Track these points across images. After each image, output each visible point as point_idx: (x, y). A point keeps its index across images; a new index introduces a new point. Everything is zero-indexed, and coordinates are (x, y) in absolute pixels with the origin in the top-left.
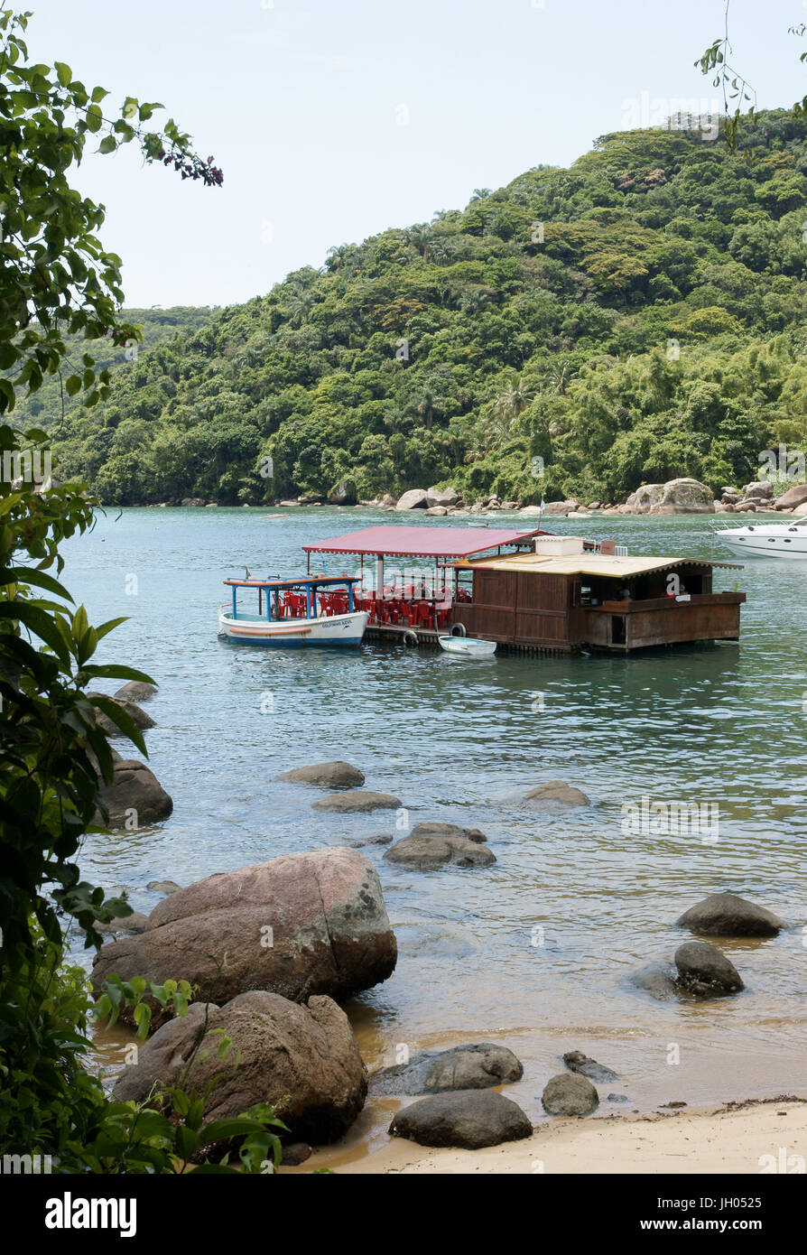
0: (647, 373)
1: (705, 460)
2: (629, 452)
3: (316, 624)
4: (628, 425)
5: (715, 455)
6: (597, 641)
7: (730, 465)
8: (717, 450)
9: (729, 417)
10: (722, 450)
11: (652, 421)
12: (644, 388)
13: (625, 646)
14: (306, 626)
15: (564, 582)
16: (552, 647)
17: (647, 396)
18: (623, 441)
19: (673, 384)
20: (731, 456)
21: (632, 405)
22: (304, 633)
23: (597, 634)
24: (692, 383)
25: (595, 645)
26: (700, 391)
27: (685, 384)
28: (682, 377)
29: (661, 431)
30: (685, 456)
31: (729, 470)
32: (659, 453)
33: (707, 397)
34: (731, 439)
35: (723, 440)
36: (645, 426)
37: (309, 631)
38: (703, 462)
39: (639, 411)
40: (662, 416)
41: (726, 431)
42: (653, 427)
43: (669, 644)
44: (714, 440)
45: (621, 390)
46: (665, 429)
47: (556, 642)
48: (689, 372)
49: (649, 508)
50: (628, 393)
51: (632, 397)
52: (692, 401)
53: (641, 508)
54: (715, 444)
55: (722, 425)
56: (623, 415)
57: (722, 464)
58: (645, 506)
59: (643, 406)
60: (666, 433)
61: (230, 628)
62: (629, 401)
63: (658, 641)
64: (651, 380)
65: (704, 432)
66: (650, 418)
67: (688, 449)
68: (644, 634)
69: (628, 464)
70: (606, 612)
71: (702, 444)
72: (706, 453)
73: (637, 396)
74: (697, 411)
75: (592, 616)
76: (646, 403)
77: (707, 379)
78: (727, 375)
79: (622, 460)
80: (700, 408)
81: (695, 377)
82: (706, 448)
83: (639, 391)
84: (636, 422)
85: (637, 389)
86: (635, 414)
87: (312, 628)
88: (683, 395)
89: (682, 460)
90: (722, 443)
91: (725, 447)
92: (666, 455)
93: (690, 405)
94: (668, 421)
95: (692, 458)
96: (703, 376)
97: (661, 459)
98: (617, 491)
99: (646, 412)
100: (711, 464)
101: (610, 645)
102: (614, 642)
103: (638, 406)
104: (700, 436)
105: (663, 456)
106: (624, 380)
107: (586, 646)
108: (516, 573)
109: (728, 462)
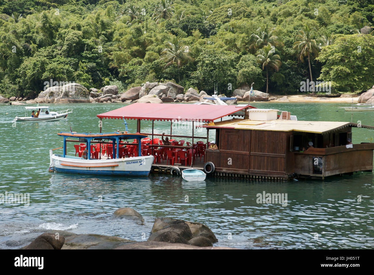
0: (39, 24)
1: (76, 74)
2: (34, 68)
3: (122, 162)
4: (29, 53)
5: (81, 71)
6: (302, 173)
7: (90, 76)
8: (82, 68)
9: (87, 50)
10: (85, 68)
11: (44, 51)
12: (37, 33)
13: (322, 176)
14: (115, 162)
15: (284, 136)
16: (276, 176)
17: (40, 37)
18: (28, 63)
19: (53, 31)
20: (90, 71)
21: (32, 42)
22: (114, 167)
23: (302, 168)
24: (66, 30)
25: (301, 175)
26: (71, 35)
27: (62, 31)
28: (59, 26)
29: (51, 57)
30: (65, 71)
31: (89, 79)
32: (51, 69)
33: (76, 38)
34: (89, 62)
35: (85, 62)
36: (40, 54)
37: (118, 166)
38: (75, 75)
39: (35, 46)
40: (49, 49)
41: (86, 58)
42: (45, 54)
43: (342, 174)
44: (80, 62)
45: (24, 33)
46: (52, 56)
47: (278, 173)
48: (63, 24)
49: (54, 100)
50: (28, 35)
51: (31, 38)
52: (67, 40)
53: (49, 99)
54: (81, 64)
55: (84, 54)
56: (26, 49)
57: (86, 76)
58: (52, 98)
59: (38, 42)
60: (53, 58)
61: (61, 163)
62: (29, 40)
63: (337, 173)
64: (42, 28)
65: (75, 58)
66: (42, 50)
67: (67, 67)
68: (331, 168)
69: (33, 75)
70: (309, 155)
71: (74, 65)
72: (76, 70)
73: (34, 37)
74: (70, 46)
75: (299, 157)
76: (40, 41)
77: (73, 28)
78: (83, 27)
79: (29, 73)
80: (71, 45)
81: (67, 27)
82: (76, 67)
83: (35, 34)
84: (34, 52)
85: (33, 33)
86: (34, 47)
87: (119, 164)
88: (61, 37)
89: (63, 73)
90: (84, 64)
91: (86, 66)
92: (55, 70)
93: (66, 43)
94: (53, 51)
95: (68, 72)
96: (71, 27)
97: (53, 73)
98: (25, 91)
99: (40, 46)
100: (80, 75)
101: (312, 175)
102: (313, 173)
103: (35, 42)
104: (73, 60)
105: (53, 71)
106: (25, 27)
107: (296, 176)
108: (250, 131)
109: (89, 75)
